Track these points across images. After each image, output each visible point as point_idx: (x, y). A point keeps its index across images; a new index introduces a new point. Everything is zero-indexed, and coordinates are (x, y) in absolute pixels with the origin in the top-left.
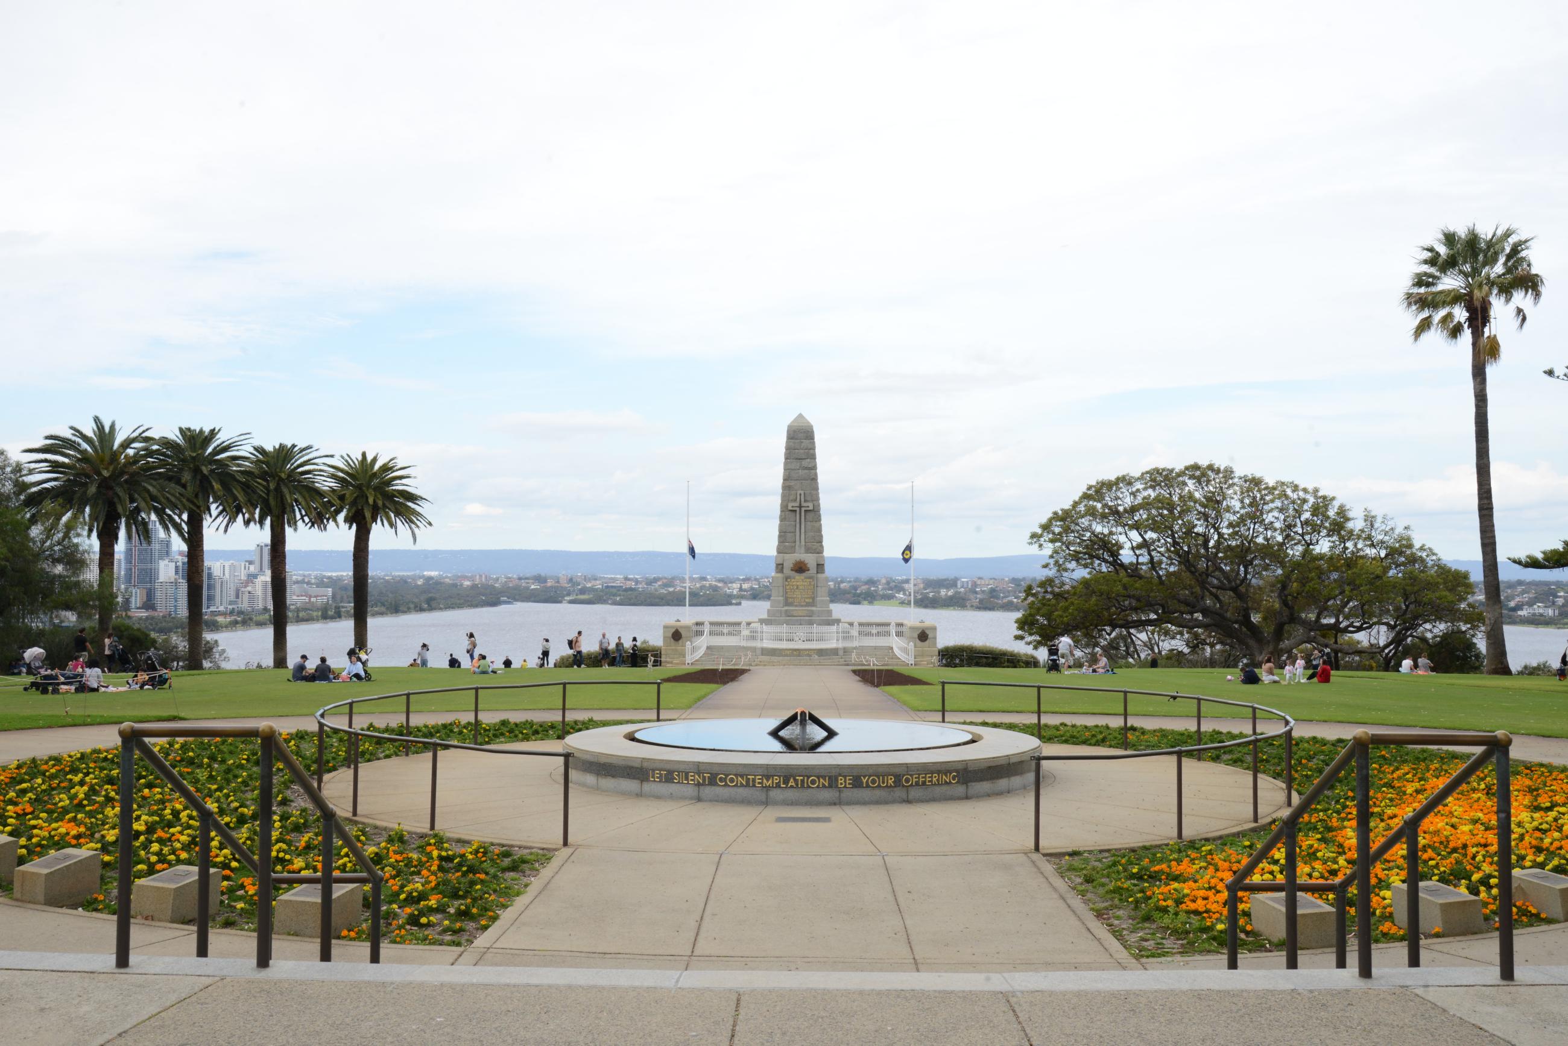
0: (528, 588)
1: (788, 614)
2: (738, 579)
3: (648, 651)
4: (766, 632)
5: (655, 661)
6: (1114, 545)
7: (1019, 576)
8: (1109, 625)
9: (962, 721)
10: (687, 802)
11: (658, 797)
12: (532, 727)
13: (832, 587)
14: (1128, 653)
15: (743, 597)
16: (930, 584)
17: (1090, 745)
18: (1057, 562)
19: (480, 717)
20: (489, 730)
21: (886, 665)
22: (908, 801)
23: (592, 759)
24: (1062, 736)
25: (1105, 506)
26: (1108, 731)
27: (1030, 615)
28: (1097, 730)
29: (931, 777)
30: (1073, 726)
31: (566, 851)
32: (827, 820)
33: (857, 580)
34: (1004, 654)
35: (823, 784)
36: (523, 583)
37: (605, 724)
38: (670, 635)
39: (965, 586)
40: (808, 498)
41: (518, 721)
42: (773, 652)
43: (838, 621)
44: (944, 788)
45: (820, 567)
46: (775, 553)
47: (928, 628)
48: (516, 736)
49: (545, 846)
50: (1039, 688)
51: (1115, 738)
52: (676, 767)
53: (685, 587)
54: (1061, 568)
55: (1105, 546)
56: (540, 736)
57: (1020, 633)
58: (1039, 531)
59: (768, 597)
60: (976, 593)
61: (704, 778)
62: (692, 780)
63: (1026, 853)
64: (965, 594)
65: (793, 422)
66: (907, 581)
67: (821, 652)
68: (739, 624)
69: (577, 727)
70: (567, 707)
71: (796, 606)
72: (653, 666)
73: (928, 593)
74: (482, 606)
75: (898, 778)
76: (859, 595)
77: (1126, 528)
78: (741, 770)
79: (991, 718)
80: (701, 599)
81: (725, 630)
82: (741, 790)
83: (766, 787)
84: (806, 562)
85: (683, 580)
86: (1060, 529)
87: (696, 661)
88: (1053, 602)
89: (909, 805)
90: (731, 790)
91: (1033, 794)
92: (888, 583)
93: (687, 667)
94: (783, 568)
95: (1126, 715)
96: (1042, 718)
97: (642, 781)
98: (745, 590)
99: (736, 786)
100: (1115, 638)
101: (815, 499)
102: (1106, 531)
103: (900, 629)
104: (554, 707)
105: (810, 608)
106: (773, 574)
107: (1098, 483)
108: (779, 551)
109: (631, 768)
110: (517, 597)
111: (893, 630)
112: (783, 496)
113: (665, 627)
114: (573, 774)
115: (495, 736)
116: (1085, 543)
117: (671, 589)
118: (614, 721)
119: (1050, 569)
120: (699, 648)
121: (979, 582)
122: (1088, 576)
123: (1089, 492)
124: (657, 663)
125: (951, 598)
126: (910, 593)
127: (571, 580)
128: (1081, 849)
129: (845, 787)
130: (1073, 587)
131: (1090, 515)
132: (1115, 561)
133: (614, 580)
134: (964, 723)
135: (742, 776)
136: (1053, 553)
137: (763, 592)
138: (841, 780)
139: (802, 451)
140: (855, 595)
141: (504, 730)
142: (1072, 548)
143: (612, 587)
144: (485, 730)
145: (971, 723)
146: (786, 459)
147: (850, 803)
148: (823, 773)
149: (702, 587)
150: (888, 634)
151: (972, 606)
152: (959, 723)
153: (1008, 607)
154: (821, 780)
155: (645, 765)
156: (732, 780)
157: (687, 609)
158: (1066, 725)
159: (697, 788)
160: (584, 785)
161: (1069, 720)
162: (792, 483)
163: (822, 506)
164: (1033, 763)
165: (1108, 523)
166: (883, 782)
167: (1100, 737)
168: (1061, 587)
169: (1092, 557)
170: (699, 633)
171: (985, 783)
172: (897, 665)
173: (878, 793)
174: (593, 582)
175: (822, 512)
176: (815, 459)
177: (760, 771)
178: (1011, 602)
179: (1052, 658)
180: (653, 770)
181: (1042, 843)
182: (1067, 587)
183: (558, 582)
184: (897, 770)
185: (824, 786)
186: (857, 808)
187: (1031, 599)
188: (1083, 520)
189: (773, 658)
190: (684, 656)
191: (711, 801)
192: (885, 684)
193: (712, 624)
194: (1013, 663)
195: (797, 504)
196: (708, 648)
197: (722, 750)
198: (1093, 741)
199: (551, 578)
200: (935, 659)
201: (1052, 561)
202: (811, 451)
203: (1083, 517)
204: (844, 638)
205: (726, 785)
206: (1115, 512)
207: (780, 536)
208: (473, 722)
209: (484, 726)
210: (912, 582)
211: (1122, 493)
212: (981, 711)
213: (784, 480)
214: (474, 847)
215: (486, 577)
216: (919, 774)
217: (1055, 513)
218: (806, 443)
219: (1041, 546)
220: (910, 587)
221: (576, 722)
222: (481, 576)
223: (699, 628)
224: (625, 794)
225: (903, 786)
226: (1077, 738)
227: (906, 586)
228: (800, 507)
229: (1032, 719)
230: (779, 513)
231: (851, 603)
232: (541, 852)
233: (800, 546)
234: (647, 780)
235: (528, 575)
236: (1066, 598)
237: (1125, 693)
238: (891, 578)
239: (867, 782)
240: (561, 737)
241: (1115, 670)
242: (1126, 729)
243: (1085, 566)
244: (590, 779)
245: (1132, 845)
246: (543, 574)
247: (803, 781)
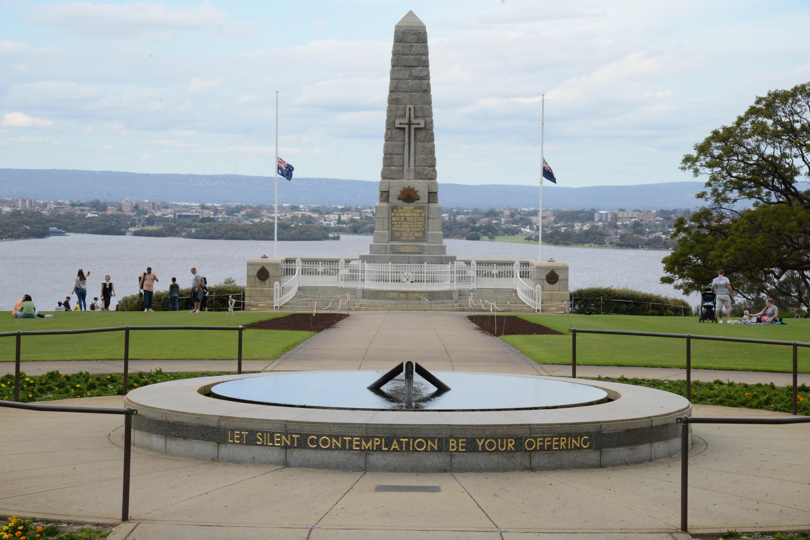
0: (83, 217)
1: (394, 250)
2: (336, 209)
3: (229, 292)
4: (370, 271)
5: (237, 304)
6: (787, 170)
7: (669, 207)
8: (778, 267)
9: (597, 376)
10: (273, 468)
11: (238, 462)
12: (87, 380)
13: (447, 219)
14: (801, 300)
15: (341, 230)
16: (561, 216)
17: (751, 407)
18: (715, 190)
19: (22, 368)
20: (34, 385)
21: (508, 311)
22: (531, 469)
23: (158, 417)
24: (716, 396)
25: (778, 122)
26: (774, 392)
27: (682, 254)
28: (760, 390)
29: (558, 441)
30: (731, 384)
31: (126, 527)
32: (435, 489)
33: (476, 211)
34: (648, 299)
35: (431, 447)
36: (78, 211)
37: (176, 376)
38: (255, 274)
39: (604, 219)
40: (419, 114)
41: (70, 373)
42: (376, 295)
43: (452, 259)
44: (574, 454)
45: (432, 196)
46: (379, 179)
47: (558, 268)
48: (67, 391)
49: (100, 521)
50: (689, 338)
51: (782, 400)
52: (260, 426)
53: (273, 218)
54: (719, 198)
55: (776, 171)
56: (97, 391)
57: (669, 275)
58: (695, 154)
59: (371, 231)
60: (617, 227)
61: (293, 439)
62: (278, 442)
63: (671, 533)
64: (604, 229)
65: (402, 21)
66: (535, 213)
67: (432, 295)
68: (336, 261)
69: (143, 380)
70: (130, 357)
71: (404, 241)
72: (235, 310)
73: (559, 227)
74: (26, 237)
75: (519, 441)
76: (478, 229)
77: (804, 149)
78: (335, 431)
79: (630, 374)
80: (293, 232)
81: (320, 268)
82: (336, 454)
83: (365, 450)
84: (416, 189)
85: (271, 210)
86: (720, 151)
87: (287, 304)
88: (710, 238)
89: (533, 474)
90: (324, 453)
91: (679, 463)
92: (512, 215)
93: (275, 311)
94: (388, 196)
95: (795, 373)
96: (692, 374)
97: (219, 443)
98: (344, 222)
99: (330, 448)
100: (785, 282)
101: (428, 115)
102: (778, 153)
103: (525, 269)
104: (115, 357)
105: (420, 244)
106: (377, 203)
107: (769, 95)
108: (384, 177)
109: (207, 427)
110: (70, 227)
111: (517, 270)
112: (390, 111)
113: (249, 264)
114: (136, 436)
115: (41, 391)
116: (751, 168)
117: (257, 220)
118: (186, 373)
119: (707, 200)
120: (289, 289)
121: (620, 215)
122: (753, 209)
123: (758, 106)
124: (239, 306)
125: (587, 233)
126: (538, 227)
127: (136, 208)
128: (738, 530)
129: (457, 451)
130: (734, 221)
131: (759, 134)
132: (788, 189)
133: (189, 208)
134: (599, 379)
135: (337, 438)
136: (711, 180)
137: (365, 224)
138: (452, 443)
139: (411, 57)
140: (473, 229)
141: (53, 384)
142: (734, 174)
143: (186, 216)
144: (29, 384)
145: (607, 379)
146: (393, 66)
147: (463, 470)
148: (432, 434)
149: (294, 218)
150: (511, 274)
151: (612, 243)
152: (593, 379)
153: (655, 244)
154: (430, 443)
155: (223, 424)
156: (325, 442)
157: (276, 243)
158: (721, 383)
159: (283, 452)
160: (150, 448)
161: (725, 377)
162: (400, 95)
163: (435, 124)
164: (680, 426)
165: (780, 143)
166: (502, 446)
167: (763, 398)
168: (720, 221)
169: (758, 184)
170: (290, 272)
171: (622, 449)
172: (521, 311)
173: (496, 459)
174: (163, 211)
175: (434, 130)
176: (428, 66)
177: (358, 432)
178: (659, 239)
179: (706, 304)
180: (233, 431)
181: (691, 521)
182: (726, 221)
183: (120, 210)
184: (517, 432)
185: (433, 449)
186: (471, 475)
187: (682, 235)
188: (750, 140)
189: (377, 302)
190: (272, 298)
191: (300, 466)
192: (507, 333)
193: (304, 261)
194: (659, 310)
195: (406, 121)
196: (299, 289)
197: (314, 407)
198: (755, 402)
199: (112, 204)
200: (566, 304)
201: (709, 190)
202: (424, 57)
203: (750, 137)
204: (460, 279)
205: (318, 448)
206: (789, 129)
207: (385, 159)
208: (14, 375)
209: (27, 379)
210: (540, 214)
211: (800, 106)
212: (619, 366)
213: (391, 92)
214: (10, 525)
215: (31, 202)
216: (544, 438)
217: (716, 133)
218: (417, 47)
219: (696, 171)
220: (538, 220)
221: (141, 375)
222: (24, 201)
223: (290, 266)
224: (198, 458)
225: (526, 451)
226: (735, 399)
227: (534, 219)
228: (410, 124)
229: (680, 376)
230: (384, 130)
231: (468, 239)
232: (95, 528)
233: (409, 171)
234: (225, 442)
235: (83, 201)
236: (725, 234)
237: (795, 346)
238: (516, 210)
239: (483, 445)
240: (122, 392)
241: (784, 320)
242: (795, 390)
243: (750, 196)
244: (157, 441)
245: (802, 528)
246: (102, 200)
247: (408, 443)
